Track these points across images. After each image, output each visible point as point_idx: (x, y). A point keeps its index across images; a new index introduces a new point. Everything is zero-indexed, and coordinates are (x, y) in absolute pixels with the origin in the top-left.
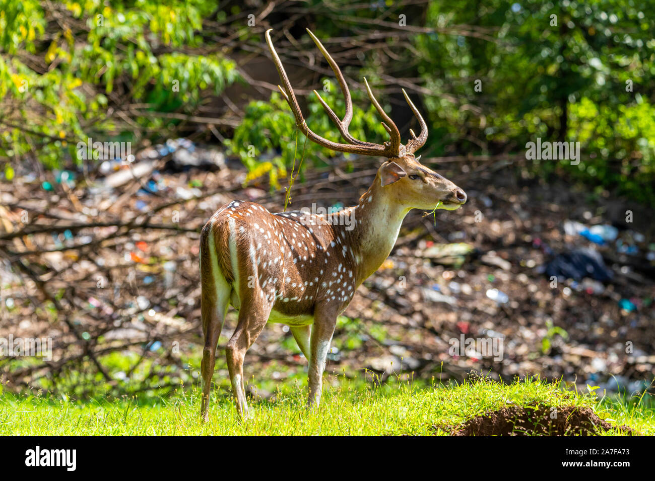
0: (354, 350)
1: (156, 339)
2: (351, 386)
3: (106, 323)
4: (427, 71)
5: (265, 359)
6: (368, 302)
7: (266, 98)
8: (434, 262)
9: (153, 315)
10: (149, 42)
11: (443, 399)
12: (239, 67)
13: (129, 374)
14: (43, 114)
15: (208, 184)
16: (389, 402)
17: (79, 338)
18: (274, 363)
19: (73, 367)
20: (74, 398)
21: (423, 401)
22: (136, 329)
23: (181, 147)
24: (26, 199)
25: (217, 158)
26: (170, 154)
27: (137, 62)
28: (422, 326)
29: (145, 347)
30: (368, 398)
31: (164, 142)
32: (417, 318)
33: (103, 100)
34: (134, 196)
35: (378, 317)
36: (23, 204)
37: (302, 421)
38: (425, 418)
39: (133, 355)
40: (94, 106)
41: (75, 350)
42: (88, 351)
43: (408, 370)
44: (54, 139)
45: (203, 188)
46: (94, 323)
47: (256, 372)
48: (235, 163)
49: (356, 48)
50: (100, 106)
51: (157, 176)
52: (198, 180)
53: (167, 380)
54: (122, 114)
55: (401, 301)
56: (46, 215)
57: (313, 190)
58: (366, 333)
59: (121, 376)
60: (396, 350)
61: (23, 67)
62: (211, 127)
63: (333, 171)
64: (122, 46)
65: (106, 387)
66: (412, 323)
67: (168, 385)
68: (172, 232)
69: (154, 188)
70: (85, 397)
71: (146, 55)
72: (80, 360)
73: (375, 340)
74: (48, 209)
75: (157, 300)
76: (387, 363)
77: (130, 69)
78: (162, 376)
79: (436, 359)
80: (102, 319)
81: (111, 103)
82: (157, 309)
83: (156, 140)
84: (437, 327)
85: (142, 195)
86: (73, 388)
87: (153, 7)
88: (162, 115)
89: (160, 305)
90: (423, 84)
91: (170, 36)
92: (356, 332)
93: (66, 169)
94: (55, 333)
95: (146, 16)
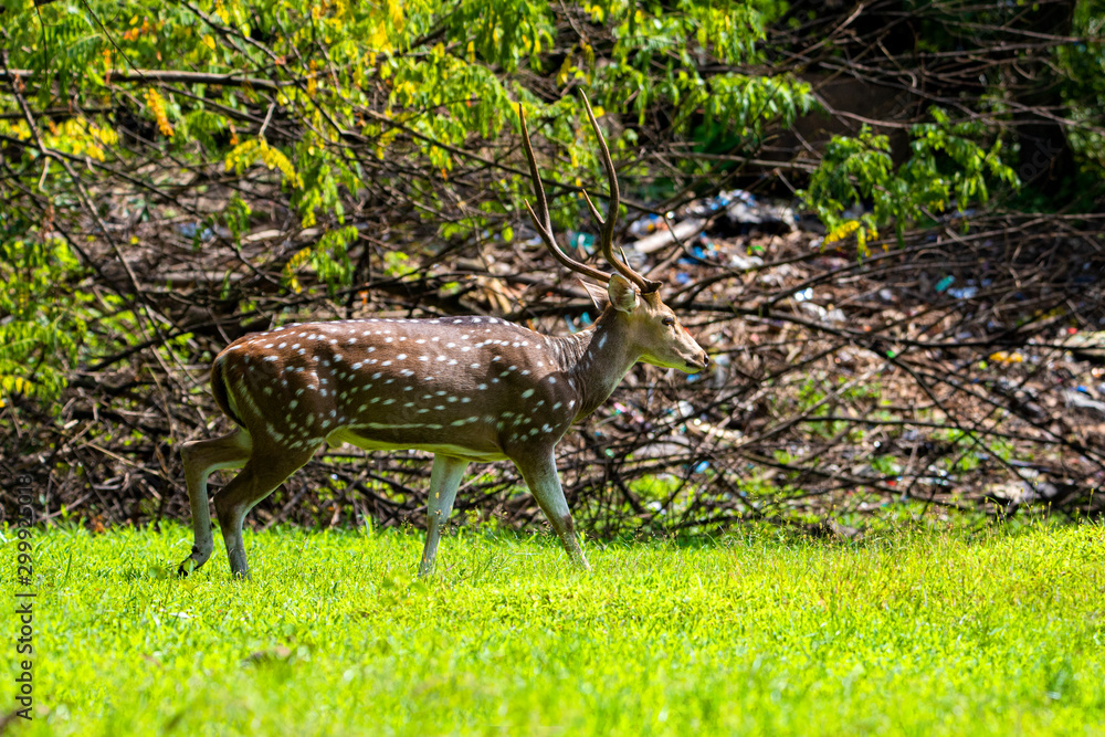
0: (969, 471)
1: (703, 457)
2: (965, 521)
3: (637, 436)
4: (1071, 96)
5: (848, 485)
6: (989, 407)
7: (852, 132)
8: (1079, 355)
9: (698, 425)
10: (694, 57)
11: (1090, 540)
12: (816, 91)
13: (666, 504)
14: (552, 155)
15: (773, 248)
16: (1018, 542)
17: (600, 455)
18: (860, 489)
19: (592, 494)
20: (593, 535)
21: (1064, 541)
22: (676, 443)
23: (737, 200)
24: (530, 270)
25: (786, 214)
26: (723, 209)
27: (679, 86)
28: (1061, 440)
29: (689, 466)
30: (989, 536)
31: (715, 194)
32: (1055, 429)
33: (632, 136)
34: (674, 266)
35: (1000, 428)
36: (526, 276)
37: (899, 567)
38: (1066, 564)
39: (672, 479)
40: (621, 144)
41: (595, 472)
42: (613, 474)
43: (1043, 499)
44: (567, 189)
45: (767, 256)
46: (622, 436)
47: (837, 501)
48: (810, 221)
49: (975, 64)
50: (629, 143)
51: (705, 240)
52: (759, 246)
53: (717, 511)
54: (658, 155)
55: (1033, 406)
56: (555, 291)
57: (915, 258)
58: (987, 450)
59: (656, 506)
60: (1025, 473)
61: (525, 92)
62: (777, 172)
63: (942, 232)
64: (658, 63)
65: (637, 520)
66: (1049, 437)
67: (718, 519)
68: (728, 314)
69: (701, 255)
70: (607, 535)
71: (690, 76)
72: (601, 484)
73: (998, 458)
74: (558, 282)
75: (704, 406)
76: (1015, 491)
77: (669, 92)
78: (711, 508)
79: (1081, 484)
80: (631, 430)
81: (642, 140)
82: (704, 417)
83: (704, 191)
84: (1083, 443)
85: (684, 263)
86: (593, 521)
87: (701, 10)
88: (712, 156)
89: (707, 412)
90: (1066, 113)
91: (724, 49)
92: (972, 449)
93: (583, 230)
94: (569, 448)
95: (690, 22)
